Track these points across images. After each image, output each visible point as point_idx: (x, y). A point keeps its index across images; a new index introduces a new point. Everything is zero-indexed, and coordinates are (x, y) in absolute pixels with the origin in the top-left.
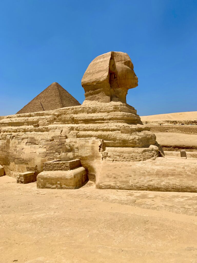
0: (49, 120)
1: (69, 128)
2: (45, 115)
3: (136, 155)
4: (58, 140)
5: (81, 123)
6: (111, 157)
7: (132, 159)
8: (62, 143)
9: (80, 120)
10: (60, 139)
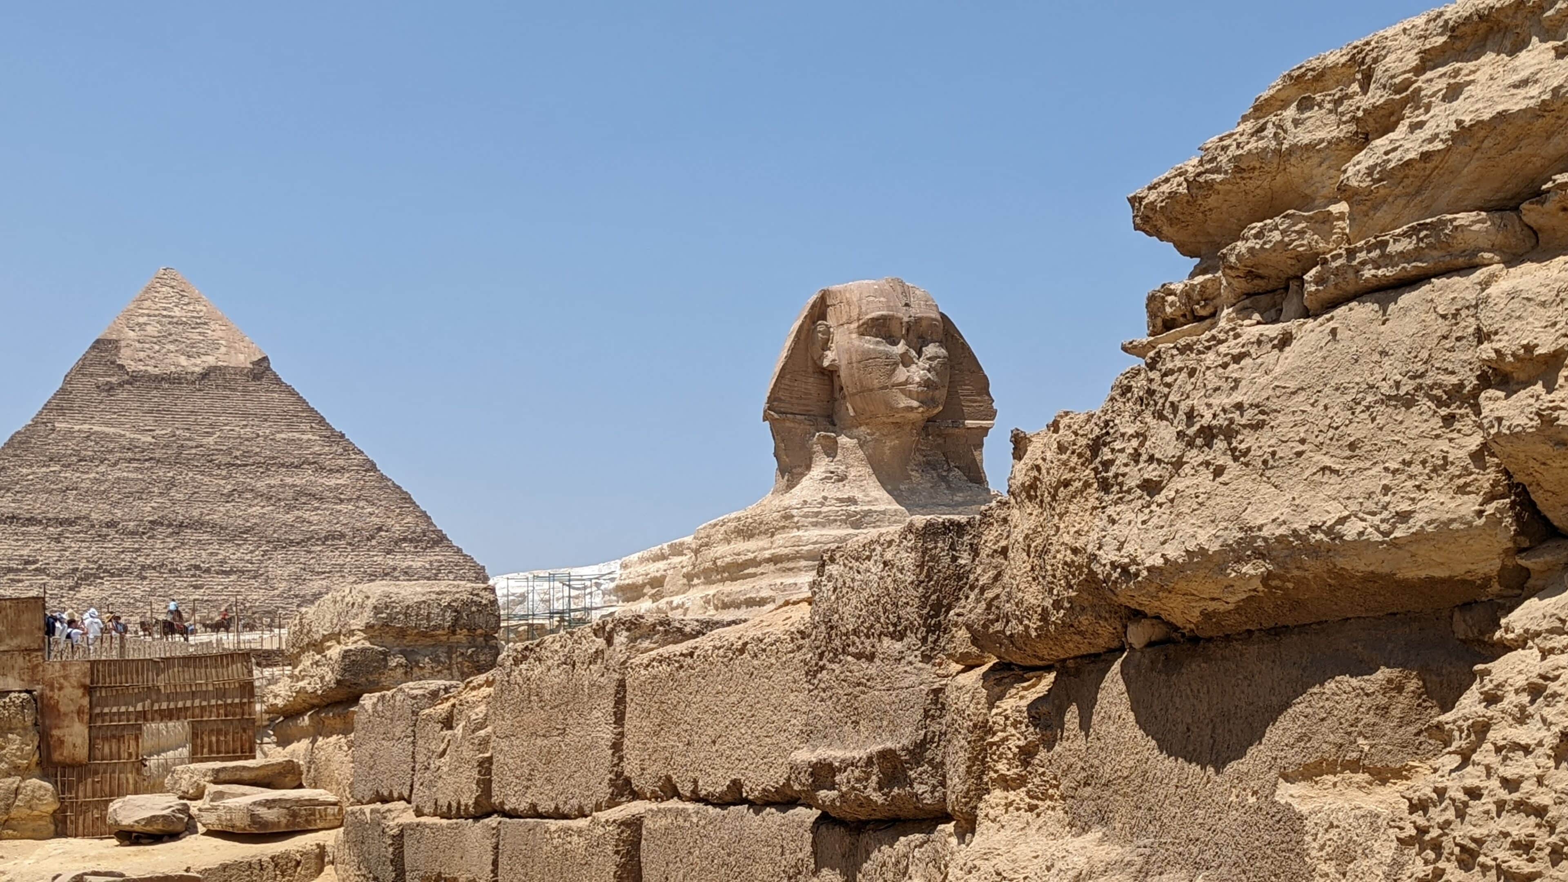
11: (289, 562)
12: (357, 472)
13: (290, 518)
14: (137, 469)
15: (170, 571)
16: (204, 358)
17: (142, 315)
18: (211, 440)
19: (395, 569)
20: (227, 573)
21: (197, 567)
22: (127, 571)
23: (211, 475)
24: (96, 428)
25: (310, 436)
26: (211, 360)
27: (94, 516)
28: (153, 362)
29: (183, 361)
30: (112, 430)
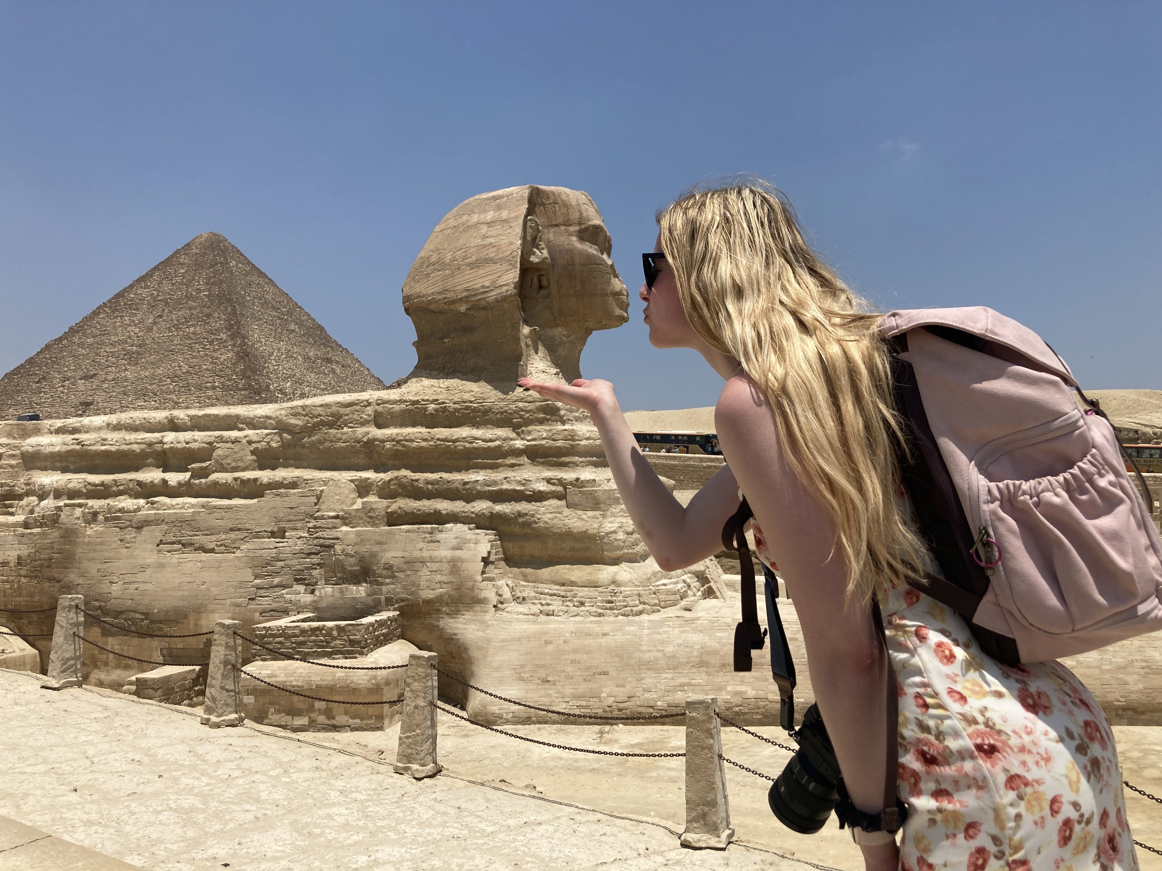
0: (259, 446)
1: (352, 485)
2: (241, 426)
4: (306, 535)
7: (610, 609)
8: (321, 546)
9: (399, 455)
10: (315, 527)
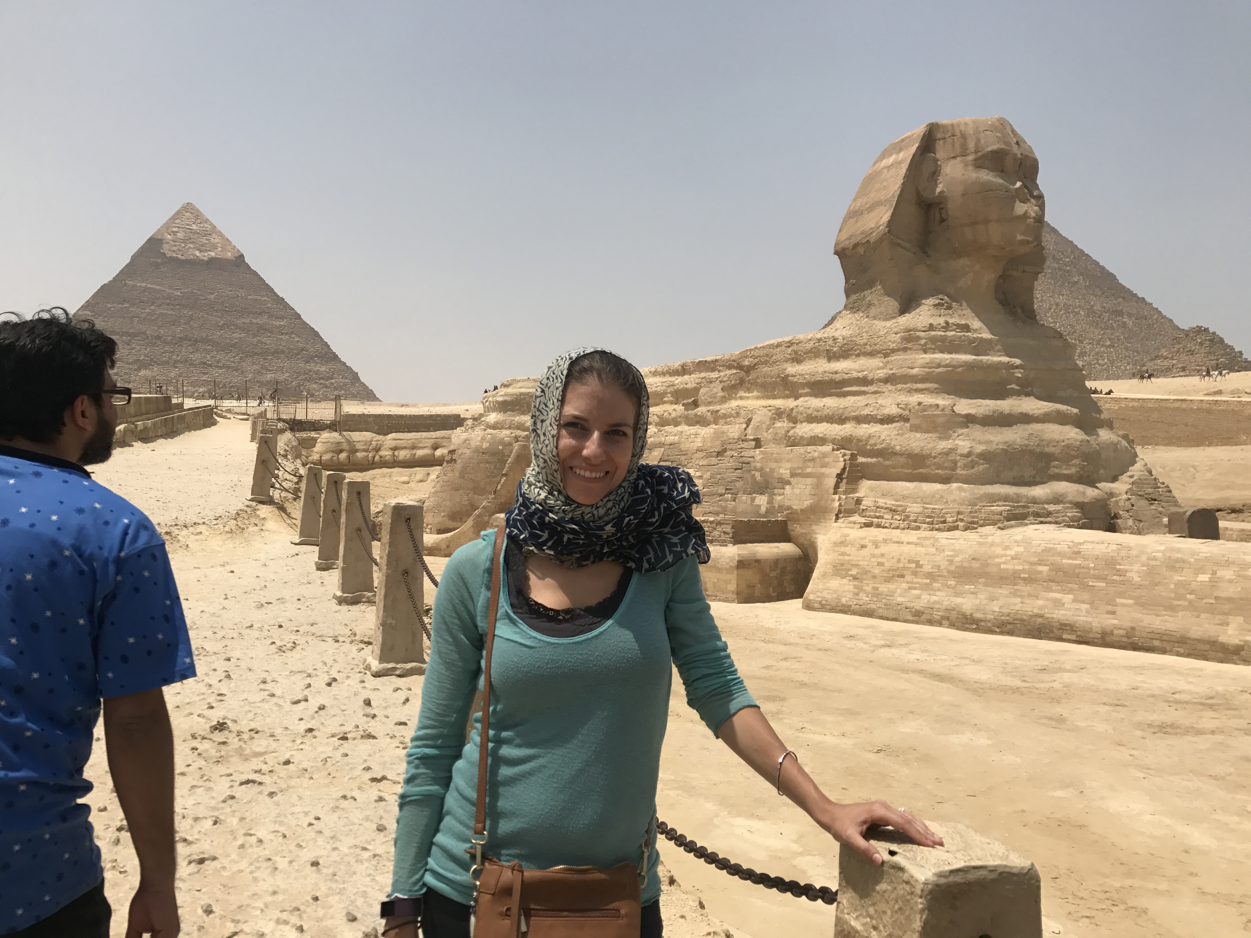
0: (726, 384)
1: (770, 413)
2: (721, 368)
3: (946, 508)
4: (736, 454)
5: (806, 395)
6: (868, 514)
7: (928, 523)
8: (743, 463)
9: (803, 385)
10: (741, 449)
11: (254, 364)
12: (291, 319)
13: (255, 340)
14: (172, 309)
15: (190, 365)
16: (209, 253)
17: (175, 227)
18: (212, 297)
19: (310, 371)
20: (221, 368)
21: (205, 363)
22: (167, 363)
23: (212, 315)
24: (149, 286)
25: (266, 298)
26: (213, 254)
27: (148, 332)
28: (181, 253)
29: (197, 253)
30: (158, 287)
